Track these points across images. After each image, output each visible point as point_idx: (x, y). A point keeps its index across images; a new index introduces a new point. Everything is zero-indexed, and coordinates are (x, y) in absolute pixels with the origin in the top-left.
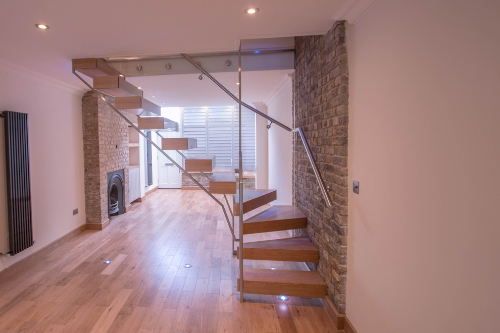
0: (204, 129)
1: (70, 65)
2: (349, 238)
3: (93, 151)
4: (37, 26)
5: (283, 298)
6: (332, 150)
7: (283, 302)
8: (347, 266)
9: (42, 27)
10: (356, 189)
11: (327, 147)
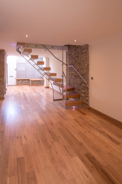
0: (25, 64)
1: (16, 44)
2: (90, 89)
3: (2, 71)
4: (25, 36)
5: (74, 107)
6: (84, 71)
7: (73, 108)
8: (90, 96)
9: (27, 36)
10: (92, 78)
11: (82, 70)
